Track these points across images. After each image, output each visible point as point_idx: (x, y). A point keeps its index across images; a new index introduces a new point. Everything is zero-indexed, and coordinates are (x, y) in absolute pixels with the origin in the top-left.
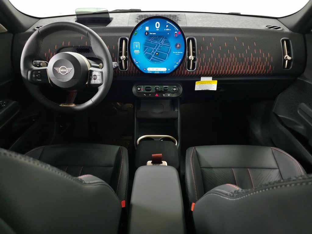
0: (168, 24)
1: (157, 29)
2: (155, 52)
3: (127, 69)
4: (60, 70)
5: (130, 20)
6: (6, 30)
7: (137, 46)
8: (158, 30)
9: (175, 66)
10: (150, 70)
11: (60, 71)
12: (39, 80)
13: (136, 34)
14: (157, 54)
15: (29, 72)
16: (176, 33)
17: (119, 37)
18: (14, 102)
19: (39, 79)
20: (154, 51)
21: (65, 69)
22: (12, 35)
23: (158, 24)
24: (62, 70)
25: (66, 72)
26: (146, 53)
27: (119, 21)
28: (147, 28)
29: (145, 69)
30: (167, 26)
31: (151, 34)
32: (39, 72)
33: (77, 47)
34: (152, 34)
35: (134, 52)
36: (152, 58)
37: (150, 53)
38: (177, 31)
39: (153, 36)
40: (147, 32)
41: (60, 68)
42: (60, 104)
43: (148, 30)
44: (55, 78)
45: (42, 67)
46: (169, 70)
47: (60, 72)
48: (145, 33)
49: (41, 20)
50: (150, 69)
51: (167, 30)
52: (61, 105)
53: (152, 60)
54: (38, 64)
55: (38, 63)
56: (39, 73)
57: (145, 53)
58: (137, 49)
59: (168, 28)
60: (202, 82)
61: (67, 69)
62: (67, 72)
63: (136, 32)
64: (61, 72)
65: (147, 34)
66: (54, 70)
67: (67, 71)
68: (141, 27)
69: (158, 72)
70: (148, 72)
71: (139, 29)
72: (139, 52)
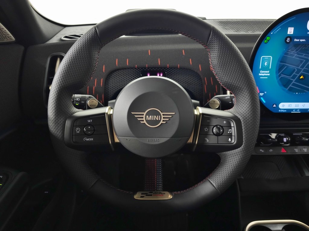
2: (298, 75)
4: (144, 116)
6: (13, 39)
7: (266, 64)
10: (284, 106)
11: (144, 119)
12: (88, 140)
13: (268, 41)
14: (302, 77)
15: (68, 123)
19: (89, 136)
20: (297, 73)
21: (158, 114)
22: (22, 48)
24: (150, 118)
25: (159, 121)
26: (283, 76)
28: (291, 31)
29: (275, 106)
31: (296, 40)
32: (89, 121)
33: (142, 68)
34: (298, 40)
35: (260, 74)
36: (290, 86)
37: (290, 75)
39: (299, 44)
40: (290, 37)
42: (135, 193)
43: (292, 33)
44: (133, 135)
47: (145, 122)
48: (286, 39)
50: (283, 106)
53: (291, 90)
54: (77, 101)
55: (77, 99)
56: (89, 124)
57: (280, 75)
58: (267, 69)
61: (162, 114)
62: (161, 122)
63: (268, 38)
64: (147, 121)
65: (289, 41)
67: (162, 119)
68: (279, 28)
69: (298, 111)
70: (280, 111)
71: (275, 32)
72: (269, 75)
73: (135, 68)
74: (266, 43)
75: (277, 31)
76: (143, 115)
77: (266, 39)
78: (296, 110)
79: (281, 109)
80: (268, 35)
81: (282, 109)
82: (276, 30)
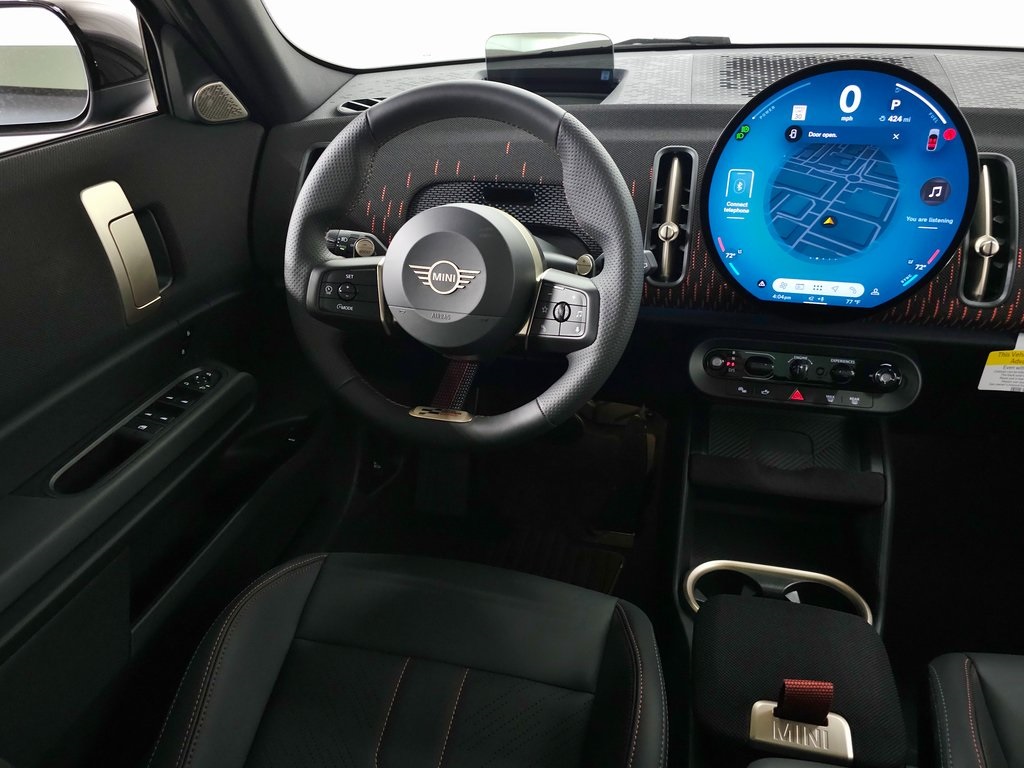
0: (903, 95)
1: (848, 115)
2: (820, 216)
3: (681, 279)
4: (429, 273)
5: (698, 79)
6: (245, 112)
7: (739, 187)
8: (851, 118)
9: (909, 280)
10: (786, 287)
11: (429, 278)
12: (344, 308)
13: (745, 134)
14: (829, 221)
15: (314, 276)
16: (934, 137)
17: (659, 145)
18: (242, 375)
19: (346, 302)
20: (818, 209)
21: (451, 271)
22: (260, 131)
23: (851, 95)
24: (439, 277)
25: (453, 284)
26: (780, 215)
27: (653, 81)
28: (799, 113)
29: (762, 284)
30: (896, 103)
31: (812, 134)
32: (348, 276)
33: (486, 183)
34: (819, 135)
35: (726, 210)
36: (800, 239)
37: (798, 215)
38: (939, 124)
39: (821, 145)
40: (797, 126)
41: (431, 269)
42: (413, 408)
43: (803, 118)
44: (409, 304)
45: (357, 256)
46: (876, 292)
47: (430, 283)
48: (788, 132)
49: (359, 78)
50: (783, 285)
51: (891, 119)
52: (416, 413)
53: (801, 248)
54: (342, 243)
55: (343, 239)
56: (348, 282)
57: (774, 214)
58: (742, 198)
59: (897, 112)
60: (1021, 354)
61: (458, 271)
62: (457, 286)
63: (745, 129)
64: (434, 282)
65: (797, 138)
66: (407, 272)
67: (459, 281)
68: (770, 107)
69: (820, 301)
70: (774, 296)
71: (761, 114)
72: (747, 211)
73: (473, 183)
74: (739, 140)
75: (767, 112)
76: (428, 271)
77: (740, 131)
78: (816, 297)
79: (778, 293)
80: (745, 122)
81: (782, 294)
82: (764, 112)
